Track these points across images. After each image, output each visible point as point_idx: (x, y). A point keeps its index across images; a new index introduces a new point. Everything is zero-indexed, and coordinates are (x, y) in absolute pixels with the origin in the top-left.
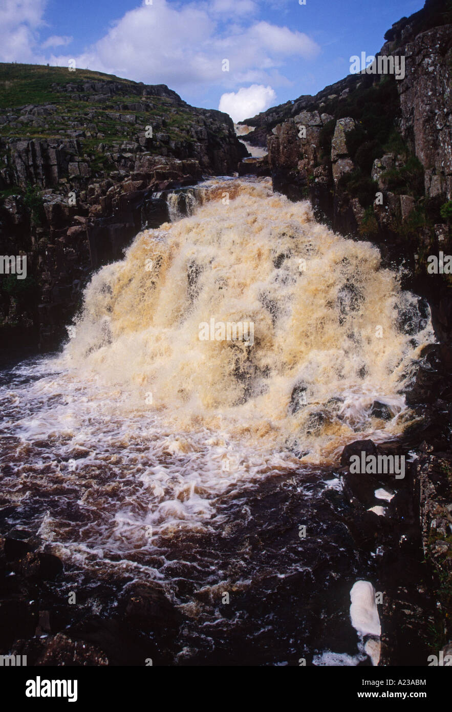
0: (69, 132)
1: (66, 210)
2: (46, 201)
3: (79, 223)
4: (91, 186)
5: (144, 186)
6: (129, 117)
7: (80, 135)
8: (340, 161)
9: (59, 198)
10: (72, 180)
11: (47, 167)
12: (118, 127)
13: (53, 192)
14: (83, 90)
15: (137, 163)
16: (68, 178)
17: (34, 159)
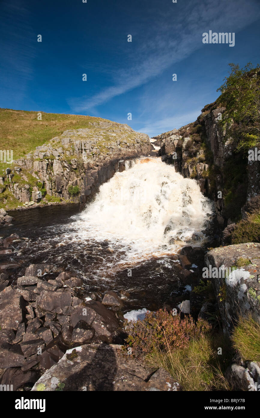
0: (94, 138)
1: (91, 165)
2: (85, 161)
3: (96, 169)
4: (100, 157)
5: (118, 157)
6: (114, 135)
7: (97, 140)
9: (89, 161)
10: (93, 154)
11: (85, 150)
12: (110, 138)
17: (81, 147)
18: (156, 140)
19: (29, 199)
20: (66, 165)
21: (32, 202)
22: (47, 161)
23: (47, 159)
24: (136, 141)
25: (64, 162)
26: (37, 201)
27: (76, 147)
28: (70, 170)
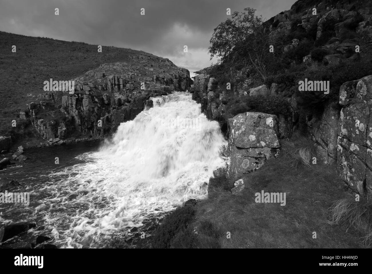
0: (129, 73)
1: (123, 101)
2: (116, 97)
3: (126, 105)
4: (133, 92)
5: (148, 94)
6: (152, 69)
7: (133, 74)
8: (210, 92)
9: (121, 96)
10: (127, 90)
11: (119, 85)
12: (147, 73)
13: (120, 94)
14: (138, 58)
15: (151, 86)
16: (126, 89)
17: (115, 82)
18: (198, 74)
19: (54, 135)
20: (96, 100)
21: (58, 139)
22: (76, 95)
23: (77, 94)
24: (174, 76)
25: (95, 98)
26: (63, 138)
27: (109, 82)
28: (101, 106)
